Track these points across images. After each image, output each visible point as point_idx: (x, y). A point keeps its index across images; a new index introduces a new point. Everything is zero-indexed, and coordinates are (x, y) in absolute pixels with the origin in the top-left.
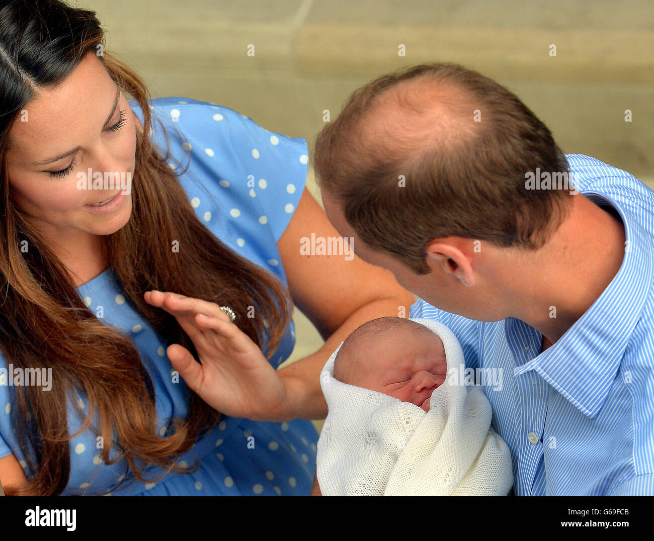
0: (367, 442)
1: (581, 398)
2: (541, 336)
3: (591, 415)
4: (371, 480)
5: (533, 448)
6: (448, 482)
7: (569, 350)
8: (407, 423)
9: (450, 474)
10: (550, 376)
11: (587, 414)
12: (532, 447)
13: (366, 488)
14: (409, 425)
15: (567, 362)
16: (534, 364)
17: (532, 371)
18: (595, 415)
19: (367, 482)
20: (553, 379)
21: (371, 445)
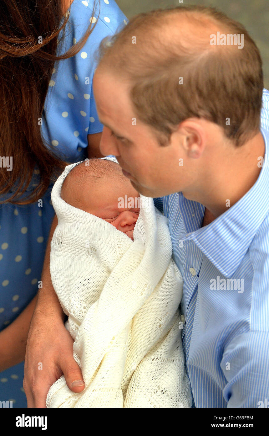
0: (89, 253)
1: (222, 264)
2: (204, 208)
3: (227, 276)
4: (89, 282)
5: (192, 278)
6: (144, 295)
7: (216, 232)
8: (119, 247)
9: (146, 289)
10: (202, 246)
11: (225, 274)
12: (192, 276)
13: (85, 287)
14: (120, 249)
15: (214, 240)
16: (193, 236)
17: (191, 240)
18: (230, 276)
19: (86, 283)
20: (204, 248)
21: (92, 256)
